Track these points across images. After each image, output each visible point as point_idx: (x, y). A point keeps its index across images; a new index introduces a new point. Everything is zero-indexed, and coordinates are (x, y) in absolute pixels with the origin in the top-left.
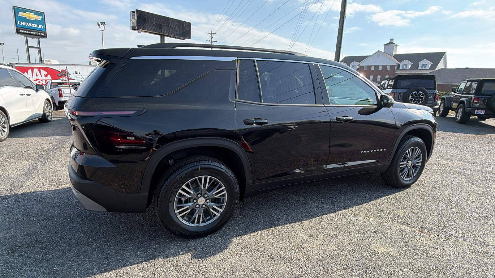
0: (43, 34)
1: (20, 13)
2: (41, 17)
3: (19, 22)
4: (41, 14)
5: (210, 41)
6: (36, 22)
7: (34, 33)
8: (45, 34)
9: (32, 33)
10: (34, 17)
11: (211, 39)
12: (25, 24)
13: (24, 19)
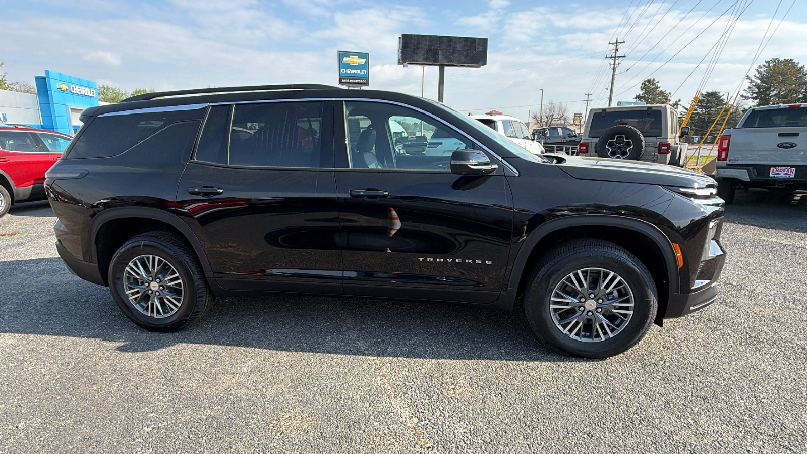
0: (365, 82)
1: (345, 58)
2: (364, 60)
3: (342, 70)
4: (365, 56)
5: (611, 58)
6: (360, 67)
7: (357, 81)
8: (368, 80)
9: (354, 81)
10: (358, 61)
11: (614, 54)
12: (348, 71)
13: (348, 66)
